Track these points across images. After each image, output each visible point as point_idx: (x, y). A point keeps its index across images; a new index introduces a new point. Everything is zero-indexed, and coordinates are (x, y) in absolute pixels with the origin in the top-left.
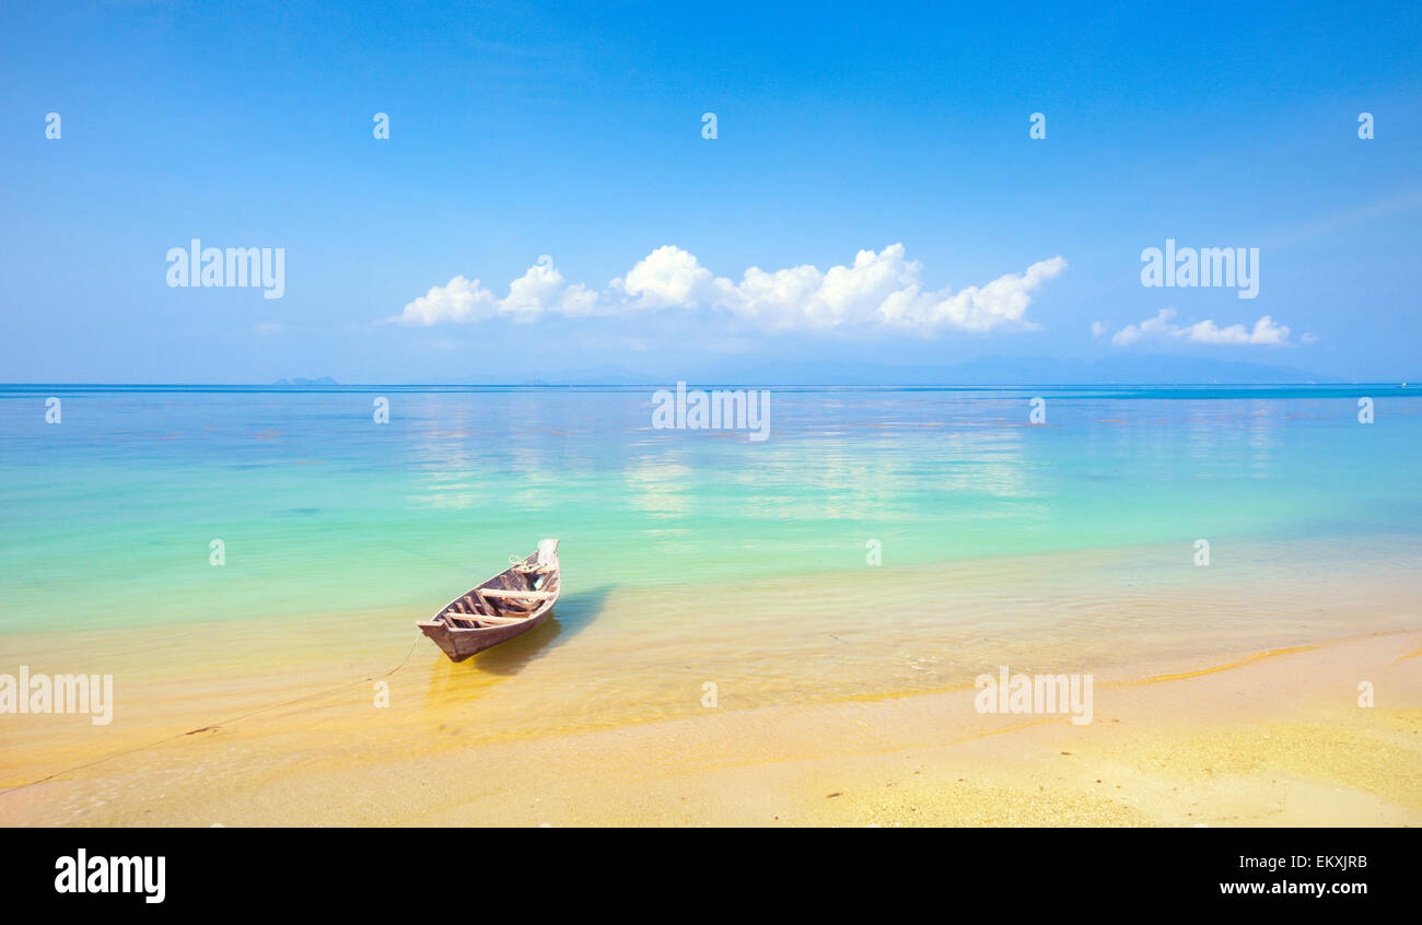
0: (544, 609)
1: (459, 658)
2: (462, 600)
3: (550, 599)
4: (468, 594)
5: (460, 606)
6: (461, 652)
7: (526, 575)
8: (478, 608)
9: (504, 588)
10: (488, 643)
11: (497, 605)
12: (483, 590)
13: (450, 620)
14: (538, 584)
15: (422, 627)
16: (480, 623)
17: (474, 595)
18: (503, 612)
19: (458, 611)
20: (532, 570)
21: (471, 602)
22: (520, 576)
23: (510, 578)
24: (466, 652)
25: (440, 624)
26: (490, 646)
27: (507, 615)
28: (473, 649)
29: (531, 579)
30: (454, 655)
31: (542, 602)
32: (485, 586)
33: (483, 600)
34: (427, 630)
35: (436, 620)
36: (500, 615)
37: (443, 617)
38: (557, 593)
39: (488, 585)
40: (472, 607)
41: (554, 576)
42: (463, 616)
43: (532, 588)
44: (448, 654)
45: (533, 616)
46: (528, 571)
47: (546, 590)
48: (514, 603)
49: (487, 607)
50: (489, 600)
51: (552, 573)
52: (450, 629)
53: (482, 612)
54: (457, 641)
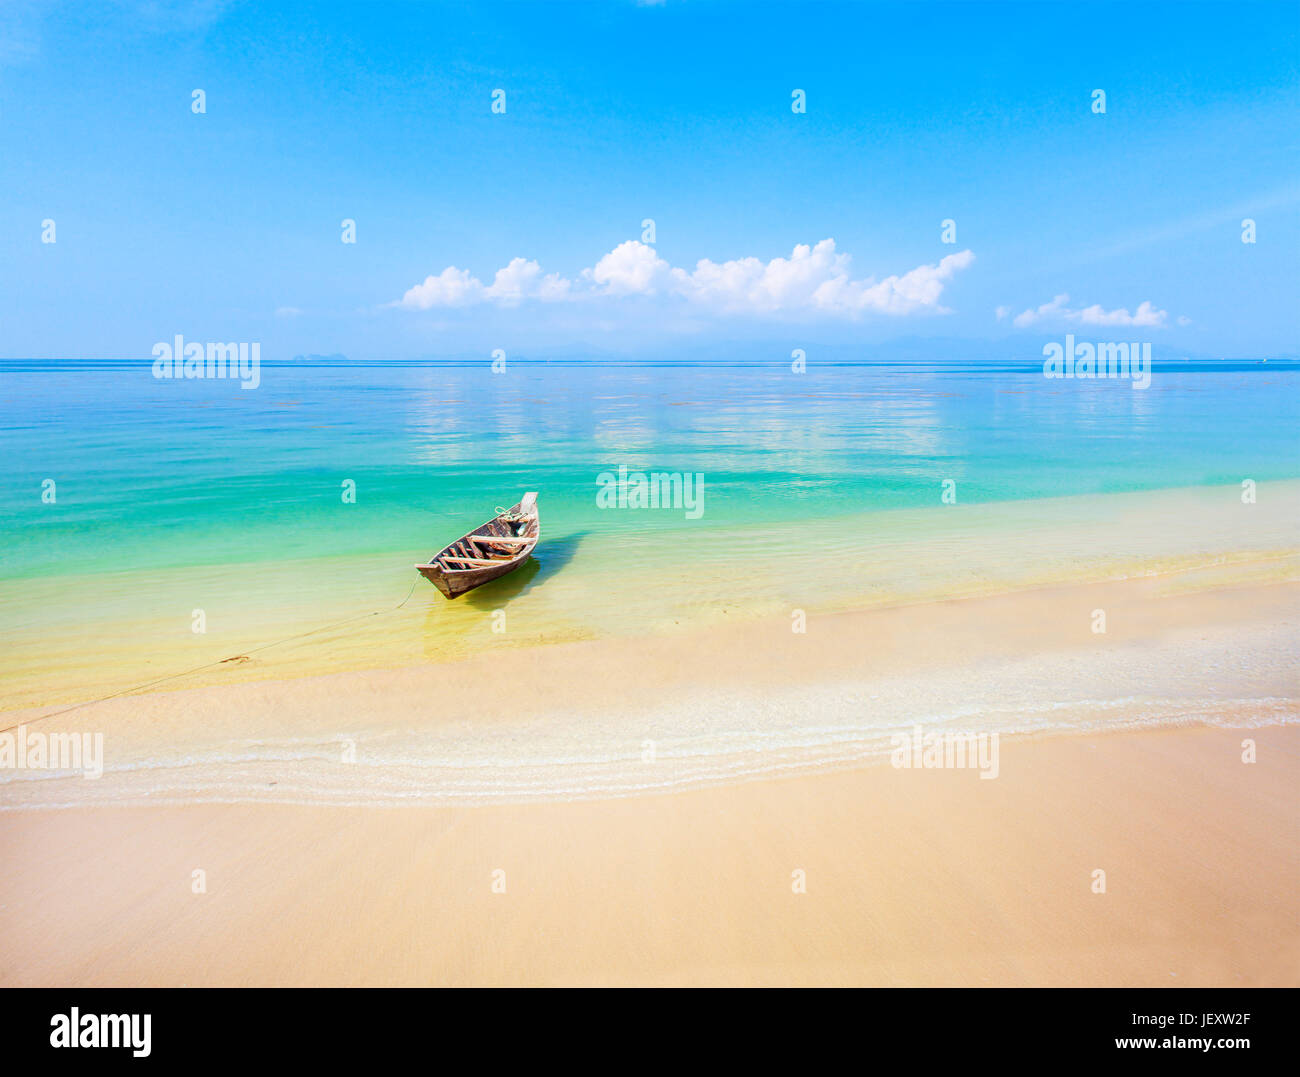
0: (525, 552)
1: (453, 595)
2: (455, 546)
3: (531, 544)
4: (461, 541)
5: (454, 550)
6: (454, 590)
7: (510, 523)
8: (469, 552)
9: (491, 535)
10: (477, 582)
11: (484, 549)
12: (472, 537)
13: (445, 564)
14: (520, 531)
15: (420, 569)
16: (471, 565)
17: (465, 541)
18: (490, 555)
19: (452, 555)
20: (516, 519)
21: (463, 547)
22: (504, 524)
23: (497, 527)
24: (459, 590)
25: (435, 566)
26: (480, 585)
27: (494, 558)
28: (466, 587)
29: (515, 527)
30: (448, 593)
31: (524, 547)
32: (472, 534)
33: (473, 545)
34: (424, 571)
35: (433, 563)
36: (487, 558)
37: (438, 561)
38: (536, 538)
39: (478, 532)
40: (464, 551)
41: (534, 524)
42: (456, 559)
43: (516, 535)
44: (442, 591)
45: (515, 559)
46: (512, 520)
47: (527, 536)
48: (499, 548)
49: (477, 551)
50: (479, 545)
51: (532, 521)
52: (444, 571)
53: (472, 555)
54: (450, 581)
